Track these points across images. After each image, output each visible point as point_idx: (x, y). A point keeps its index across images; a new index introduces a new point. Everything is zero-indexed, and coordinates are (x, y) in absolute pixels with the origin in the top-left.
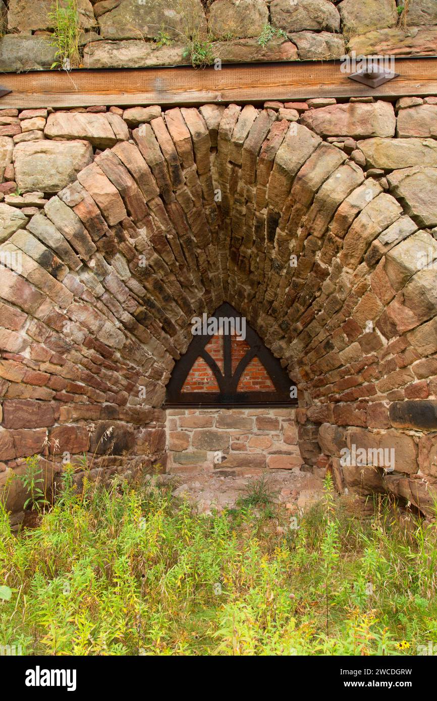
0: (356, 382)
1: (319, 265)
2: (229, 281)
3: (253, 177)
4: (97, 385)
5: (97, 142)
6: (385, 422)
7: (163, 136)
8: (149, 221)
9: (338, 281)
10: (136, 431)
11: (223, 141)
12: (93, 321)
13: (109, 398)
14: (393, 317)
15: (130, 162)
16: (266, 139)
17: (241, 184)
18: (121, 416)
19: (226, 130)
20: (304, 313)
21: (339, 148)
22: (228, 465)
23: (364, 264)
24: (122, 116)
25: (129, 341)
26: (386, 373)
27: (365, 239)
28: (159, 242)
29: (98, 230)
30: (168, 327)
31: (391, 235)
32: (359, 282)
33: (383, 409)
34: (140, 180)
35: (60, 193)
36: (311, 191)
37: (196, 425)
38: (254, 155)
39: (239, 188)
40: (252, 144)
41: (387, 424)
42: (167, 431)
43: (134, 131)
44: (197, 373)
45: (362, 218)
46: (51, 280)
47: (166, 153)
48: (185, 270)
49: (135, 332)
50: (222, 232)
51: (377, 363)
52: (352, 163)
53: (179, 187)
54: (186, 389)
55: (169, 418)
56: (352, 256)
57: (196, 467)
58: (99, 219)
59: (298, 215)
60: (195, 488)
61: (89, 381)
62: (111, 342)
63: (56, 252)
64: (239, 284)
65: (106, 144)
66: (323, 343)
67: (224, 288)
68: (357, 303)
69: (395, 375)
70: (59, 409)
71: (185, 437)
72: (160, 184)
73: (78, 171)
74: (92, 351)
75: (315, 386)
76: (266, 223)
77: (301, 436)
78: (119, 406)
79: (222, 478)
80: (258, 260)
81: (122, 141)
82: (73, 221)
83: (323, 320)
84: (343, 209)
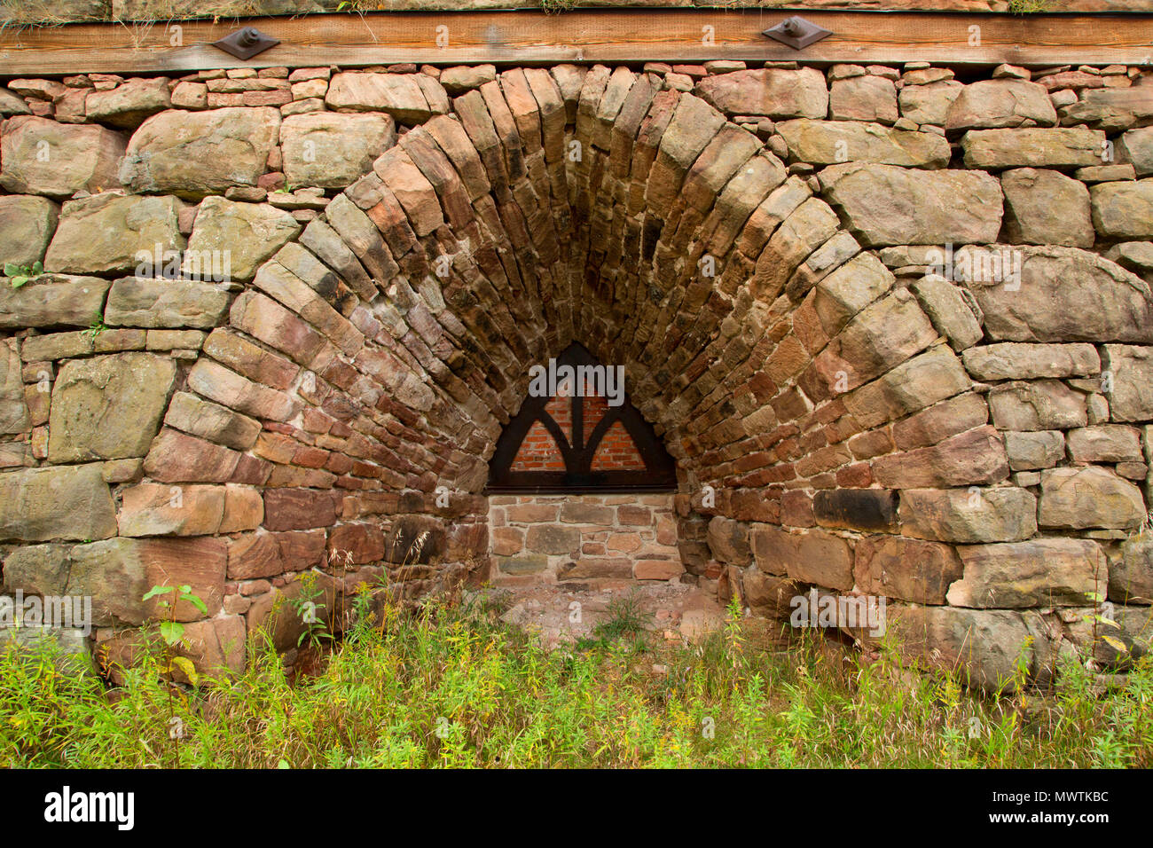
0: (766, 461)
1: (717, 296)
2: (582, 312)
3: (626, 169)
4: (395, 465)
5: (403, 115)
6: (807, 518)
7: (499, 108)
8: (474, 229)
9: (744, 319)
10: (447, 528)
11: (584, 117)
12: (390, 374)
13: (411, 482)
14: (823, 372)
15: (450, 145)
16: (647, 115)
17: (607, 178)
18: (427, 508)
19: (590, 101)
20: (691, 361)
21: (751, 132)
22: (579, 575)
23: (784, 296)
24: (438, 78)
25: (440, 399)
26: (810, 450)
27: (788, 262)
28: (487, 258)
29: (403, 243)
30: (494, 379)
31: (824, 257)
32: (776, 322)
33: (805, 500)
34: (464, 171)
35: (349, 189)
36: (712, 193)
37: (532, 518)
38: (629, 139)
39: (604, 183)
40: (627, 123)
41: (810, 521)
42: (491, 527)
43: (457, 101)
44: (533, 444)
45: (784, 232)
46: (334, 316)
47: (503, 132)
48: (521, 297)
49: (449, 388)
50: (576, 243)
51: (798, 436)
52: (770, 154)
53: (519, 180)
54: (518, 466)
55: (493, 507)
56: (768, 286)
57: (533, 578)
58: (404, 227)
59: (690, 225)
60: (532, 609)
61: (384, 459)
62: (415, 403)
63: (342, 275)
64: (597, 317)
65: (414, 117)
66: (718, 407)
67: (575, 322)
68: (771, 350)
69: (823, 453)
70: (342, 500)
71: (516, 536)
72: (492, 176)
73: (374, 157)
74: (388, 416)
75: (705, 464)
76: (642, 233)
77: (681, 533)
78: (424, 492)
79: (570, 594)
80: (627, 284)
81: (439, 114)
82: (367, 231)
83: (721, 372)
84: (757, 219)
